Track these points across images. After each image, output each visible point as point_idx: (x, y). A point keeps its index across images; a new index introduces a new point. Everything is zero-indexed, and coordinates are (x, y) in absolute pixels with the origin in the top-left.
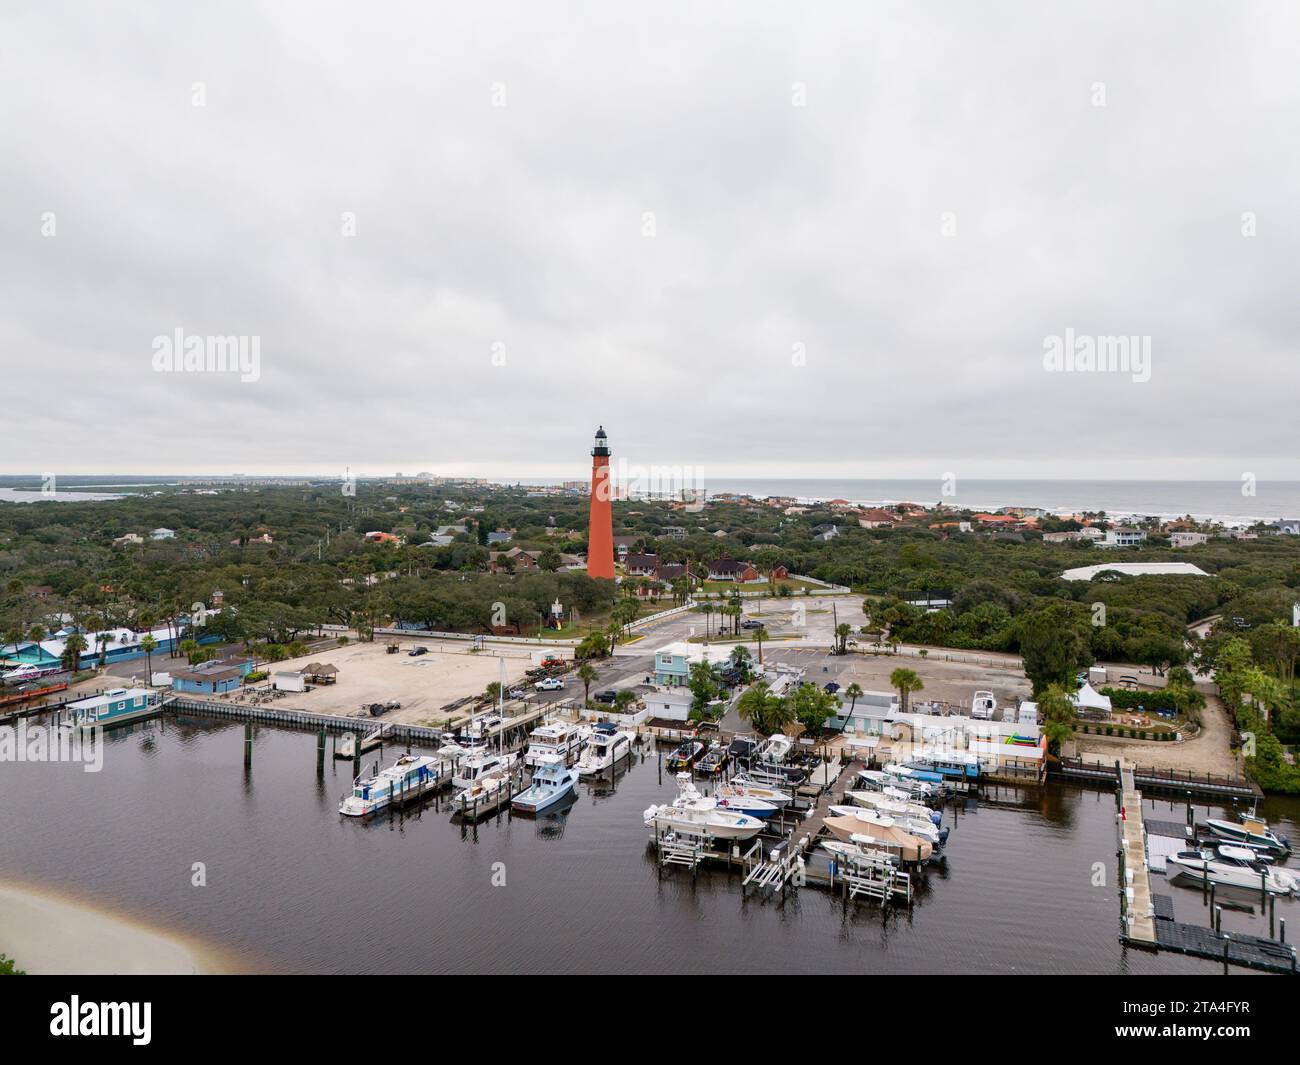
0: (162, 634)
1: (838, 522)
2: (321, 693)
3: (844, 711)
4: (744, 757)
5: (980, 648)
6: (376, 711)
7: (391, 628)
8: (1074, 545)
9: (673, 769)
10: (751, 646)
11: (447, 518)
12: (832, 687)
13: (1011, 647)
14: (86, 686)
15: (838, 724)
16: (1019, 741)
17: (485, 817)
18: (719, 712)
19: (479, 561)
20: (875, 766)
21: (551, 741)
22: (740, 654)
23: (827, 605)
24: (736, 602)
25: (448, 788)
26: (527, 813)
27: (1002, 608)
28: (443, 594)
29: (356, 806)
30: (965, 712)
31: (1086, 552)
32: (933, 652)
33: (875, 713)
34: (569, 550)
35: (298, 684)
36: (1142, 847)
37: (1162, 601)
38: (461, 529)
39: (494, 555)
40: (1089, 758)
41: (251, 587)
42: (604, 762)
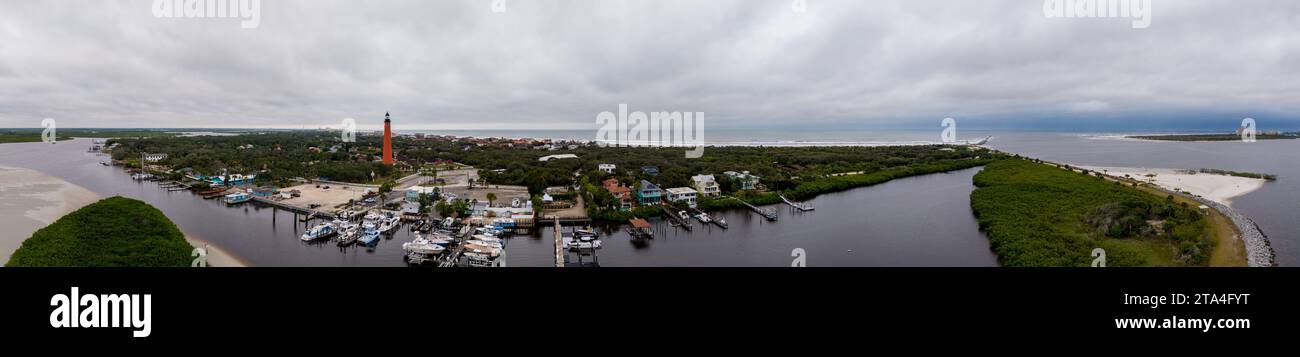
0: (250, 177)
1: (470, 144)
2: (296, 199)
3: (471, 208)
4: (437, 225)
5: (514, 185)
6: (313, 206)
7: (318, 179)
8: (542, 150)
9: (413, 230)
10: (440, 187)
11: (335, 143)
12: (467, 200)
13: (523, 184)
14: (229, 191)
15: (469, 212)
16: (526, 213)
17: (348, 245)
18: (429, 210)
19: (345, 158)
20: (481, 226)
21: (370, 220)
22: (436, 190)
23: (465, 172)
24: (435, 172)
25: (335, 234)
26: (363, 244)
27: (521, 171)
28: (335, 169)
29: (306, 237)
30: (510, 206)
31: (546, 152)
32: (500, 187)
33: (481, 208)
34: (376, 155)
35: (289, 196)
36: (561, 242)
37: (567, 166)
38: (340, 147)
39: (351, 156)
40: (546, 216)
41: (275, 164)
42: (389, 228)
